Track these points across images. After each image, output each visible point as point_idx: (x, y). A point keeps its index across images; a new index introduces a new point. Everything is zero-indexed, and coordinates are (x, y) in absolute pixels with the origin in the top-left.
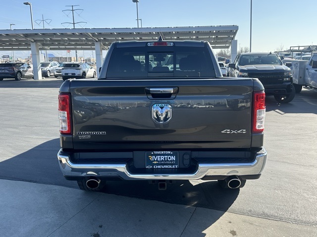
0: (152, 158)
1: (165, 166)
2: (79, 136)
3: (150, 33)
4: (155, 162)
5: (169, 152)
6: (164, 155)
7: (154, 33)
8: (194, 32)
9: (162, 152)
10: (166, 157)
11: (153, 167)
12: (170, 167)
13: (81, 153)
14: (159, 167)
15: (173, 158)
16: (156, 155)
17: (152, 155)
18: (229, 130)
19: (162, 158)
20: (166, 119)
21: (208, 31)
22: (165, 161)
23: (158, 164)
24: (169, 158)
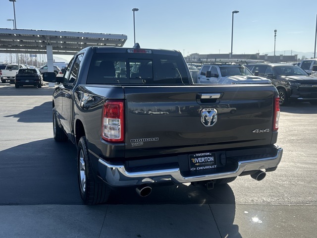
0: (195, 160)
1: (206, 167)
2: (132, 144)
3: (34, 35)
4: (197, 164)
5: (208, 154)
6: (204, 156)
7: (38, 36)
8: (83, 38)
9: (203, 154)
10: (206, 158)
11: (196, 169)
12: (211, 167)
13: (130, 162)
14: (201, 168)
15: (212, 159)
16: (197, 157)
17: (194, 158)
18: (258, 130)
19: (203, 159)
20: (212, 122)
21: (97, 38)
22: (205, 162)
23: (199, 166)
24: (209, 159)
